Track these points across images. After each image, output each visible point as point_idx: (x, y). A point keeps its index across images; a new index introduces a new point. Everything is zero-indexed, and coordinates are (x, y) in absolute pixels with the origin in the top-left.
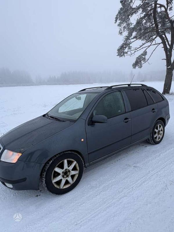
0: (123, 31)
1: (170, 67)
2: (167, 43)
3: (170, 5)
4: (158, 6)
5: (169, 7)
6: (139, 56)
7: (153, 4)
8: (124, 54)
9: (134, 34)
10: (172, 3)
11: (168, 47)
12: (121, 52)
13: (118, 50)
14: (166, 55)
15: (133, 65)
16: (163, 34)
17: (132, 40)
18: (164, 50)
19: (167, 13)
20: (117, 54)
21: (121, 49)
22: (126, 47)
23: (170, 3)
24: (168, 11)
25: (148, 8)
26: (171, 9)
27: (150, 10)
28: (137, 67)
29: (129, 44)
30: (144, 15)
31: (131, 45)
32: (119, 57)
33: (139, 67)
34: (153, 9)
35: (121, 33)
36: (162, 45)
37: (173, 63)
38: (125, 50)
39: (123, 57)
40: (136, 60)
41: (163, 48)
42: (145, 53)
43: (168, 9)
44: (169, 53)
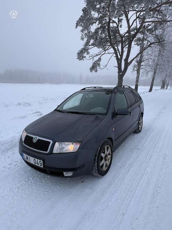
0: (84, 37)
1: (121, 74)
2: (118, 53)
3: (121, 23)
4: (111, 21)
5: (120, 25)
6: (95, 61)
7: (107, 19)
8: (83, 58)
9: (92, 41)
10: (122, 22)
11: (119, 57)
12: (81, 55)
13: (78, 54)
14: (118, 63)
15: (90, 69)
16: (116, 46)
17: (90, 47)
18: (116, 59)
19: (118, 29)
20: (77, 57)
21: (81, 53)
22: (85, 52)
23: (121, 21)
24: (119, 27)
25: (103, 21)
26: (121, 26)
27: (105, 24)
28: (93, 71)
29: (88, 50)
30: (100, 26)
31: (89, 51)
32: (78, 60)
33: (95, 72)
34: (107, 23)
35: (82, 39)
36: (115, 55)
37: (123, 70)
38: (84, 55)
39: (82, 60)
40: (92, 64)
41: (115, 58)
42: (100, 59)
43: (119, 26)
44: (119, 62)
